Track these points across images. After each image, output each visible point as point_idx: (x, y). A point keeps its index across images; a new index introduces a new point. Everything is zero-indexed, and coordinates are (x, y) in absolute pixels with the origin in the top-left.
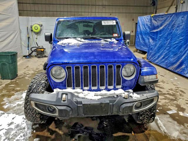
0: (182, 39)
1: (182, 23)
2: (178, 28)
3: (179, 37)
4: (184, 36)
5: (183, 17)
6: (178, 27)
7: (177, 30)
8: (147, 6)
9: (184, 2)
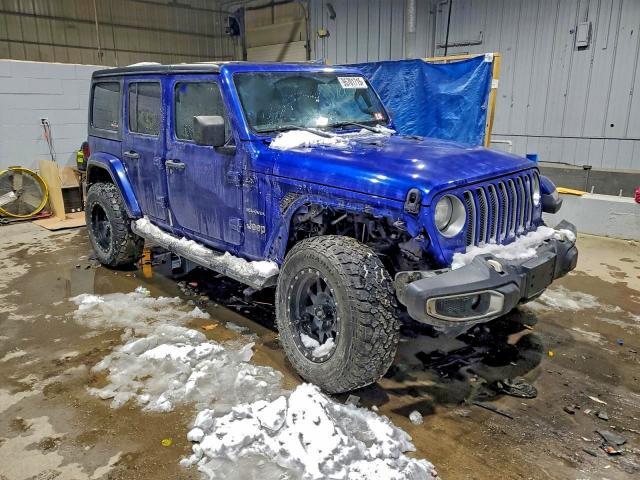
0: (412, 126)
1: (407, 86)
2: (398, 100)
3: (403, 120)
4: (416, 116)
5: (407, 73)
6: (397, 97)
7: (396, 105)
8: (211, 36)
9: (328, 35)
